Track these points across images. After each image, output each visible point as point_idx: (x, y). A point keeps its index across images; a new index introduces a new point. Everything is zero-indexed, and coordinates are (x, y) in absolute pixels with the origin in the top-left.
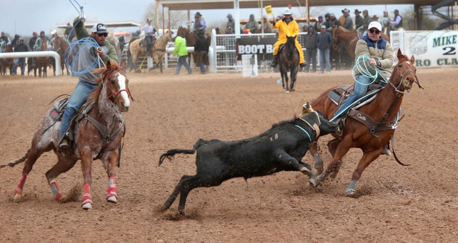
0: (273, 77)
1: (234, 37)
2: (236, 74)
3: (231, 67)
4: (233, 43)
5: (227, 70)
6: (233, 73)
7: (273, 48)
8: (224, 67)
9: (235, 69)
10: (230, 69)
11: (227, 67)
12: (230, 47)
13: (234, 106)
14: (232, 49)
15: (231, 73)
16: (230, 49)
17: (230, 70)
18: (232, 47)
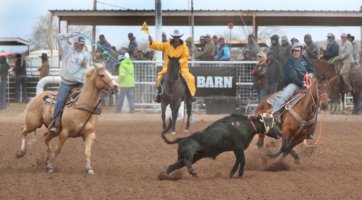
0: (205, 120)
1: (154, 64)
2: (154, 115)
3: (149, 104)
4: (153, 72)
5: (142, 109)
6: (151, 113)
7: (205, 82)
8: (139, 104)
9: (154, 108)
10: (148, 107)
11: (143, 104)
12: (147, 77)
13: (150, 158)
14: (151, 81)
15: (148, 113)
16: (148, 81)
17: (147, 110)
18: (151, 77)
